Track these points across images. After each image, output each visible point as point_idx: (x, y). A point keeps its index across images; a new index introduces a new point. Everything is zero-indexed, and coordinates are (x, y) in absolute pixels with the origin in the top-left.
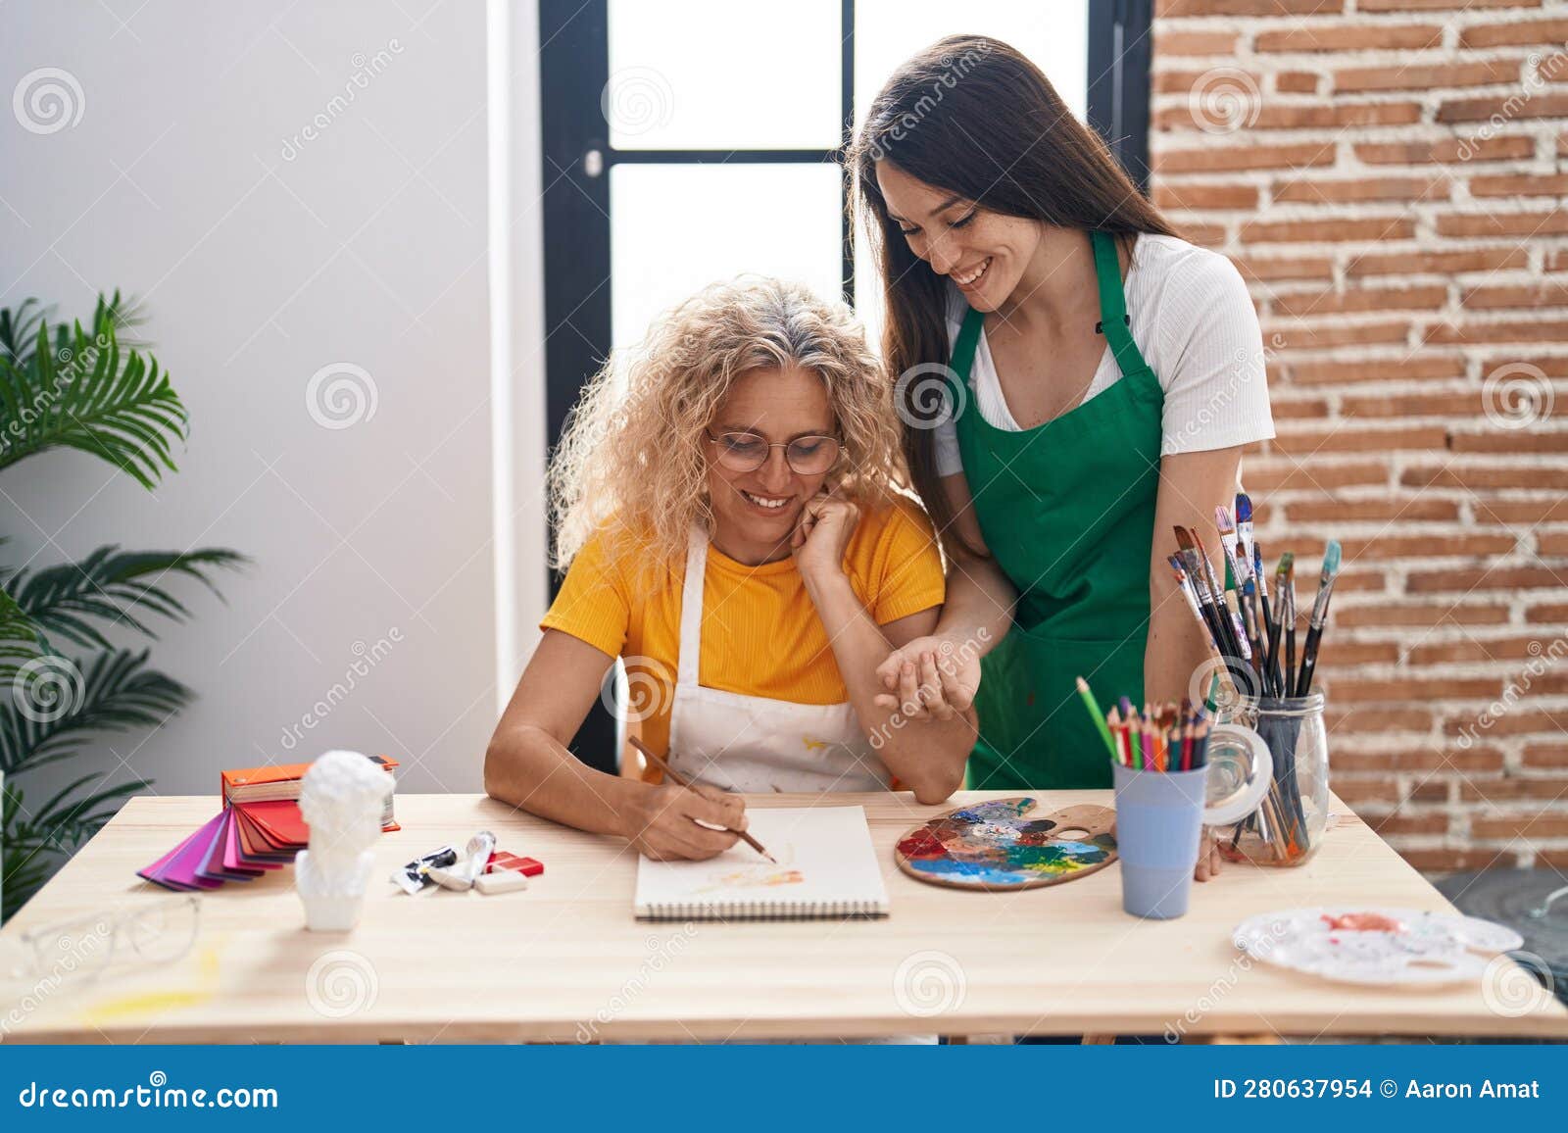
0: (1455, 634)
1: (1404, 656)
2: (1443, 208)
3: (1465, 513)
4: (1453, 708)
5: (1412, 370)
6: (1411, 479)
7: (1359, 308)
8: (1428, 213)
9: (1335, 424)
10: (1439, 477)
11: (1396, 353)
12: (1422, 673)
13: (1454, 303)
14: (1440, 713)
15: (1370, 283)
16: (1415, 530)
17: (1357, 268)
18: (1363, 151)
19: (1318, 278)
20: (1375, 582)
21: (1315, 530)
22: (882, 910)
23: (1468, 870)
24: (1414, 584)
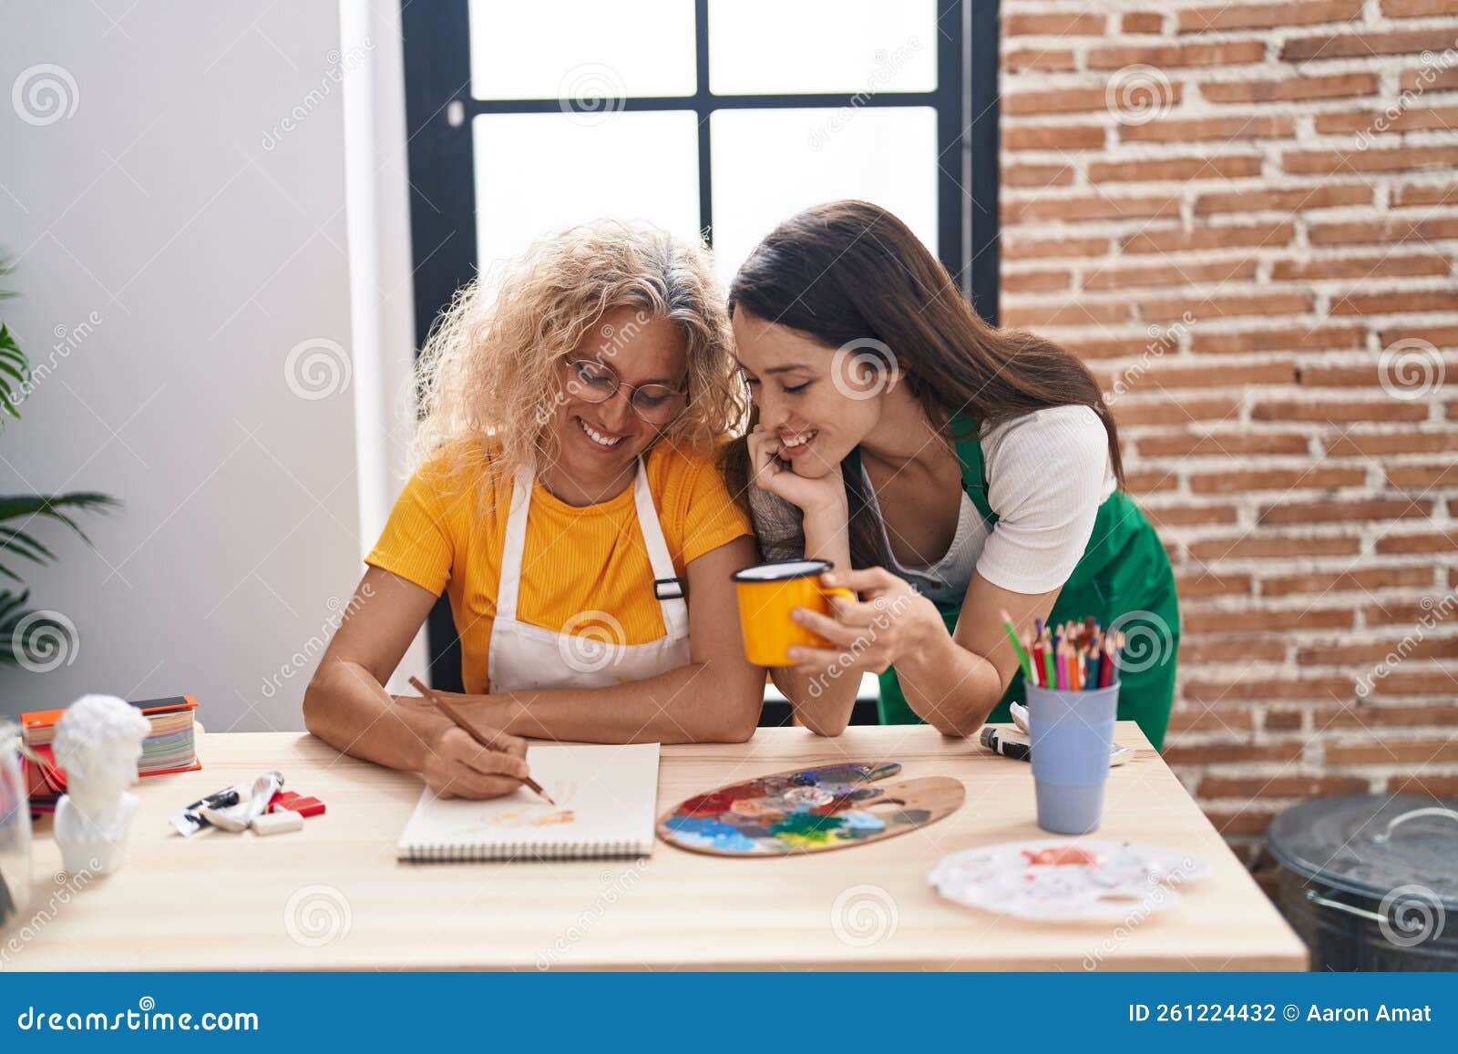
0: (1306, 565)
1: (1257, 587)
2: (1288, 146)
3: (1315, 446)
4: (1306, 638)
5: (1259, 306)
6: (1261, 413)
7: (1207, 246)
8: (1274, 150)
9: (1186, 360)
10: (1288, 411)
11: (1245, 289)
12: (1275, 605)
13: (1301, 239)
14: (1293, 643)
15: (1218, 221)
16: (1265, 463)
17: (1204, 206)
18: (1208, 90)
19: (1166, 216)
20: (1228, 515)
21: (1168, 464)
22: (644, 850)
23: (1321, 796)
24: (1267, 516)
